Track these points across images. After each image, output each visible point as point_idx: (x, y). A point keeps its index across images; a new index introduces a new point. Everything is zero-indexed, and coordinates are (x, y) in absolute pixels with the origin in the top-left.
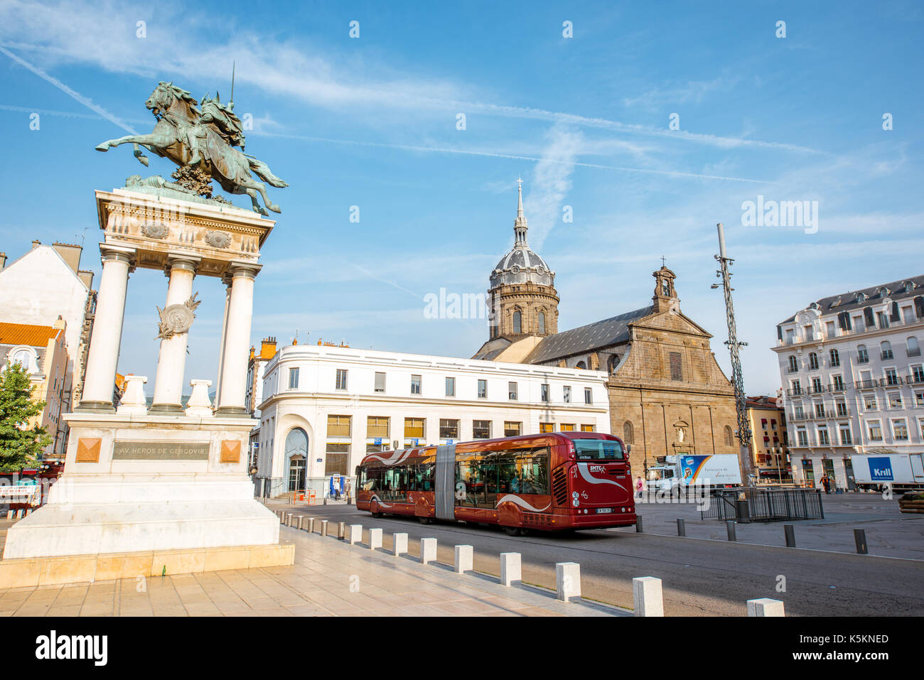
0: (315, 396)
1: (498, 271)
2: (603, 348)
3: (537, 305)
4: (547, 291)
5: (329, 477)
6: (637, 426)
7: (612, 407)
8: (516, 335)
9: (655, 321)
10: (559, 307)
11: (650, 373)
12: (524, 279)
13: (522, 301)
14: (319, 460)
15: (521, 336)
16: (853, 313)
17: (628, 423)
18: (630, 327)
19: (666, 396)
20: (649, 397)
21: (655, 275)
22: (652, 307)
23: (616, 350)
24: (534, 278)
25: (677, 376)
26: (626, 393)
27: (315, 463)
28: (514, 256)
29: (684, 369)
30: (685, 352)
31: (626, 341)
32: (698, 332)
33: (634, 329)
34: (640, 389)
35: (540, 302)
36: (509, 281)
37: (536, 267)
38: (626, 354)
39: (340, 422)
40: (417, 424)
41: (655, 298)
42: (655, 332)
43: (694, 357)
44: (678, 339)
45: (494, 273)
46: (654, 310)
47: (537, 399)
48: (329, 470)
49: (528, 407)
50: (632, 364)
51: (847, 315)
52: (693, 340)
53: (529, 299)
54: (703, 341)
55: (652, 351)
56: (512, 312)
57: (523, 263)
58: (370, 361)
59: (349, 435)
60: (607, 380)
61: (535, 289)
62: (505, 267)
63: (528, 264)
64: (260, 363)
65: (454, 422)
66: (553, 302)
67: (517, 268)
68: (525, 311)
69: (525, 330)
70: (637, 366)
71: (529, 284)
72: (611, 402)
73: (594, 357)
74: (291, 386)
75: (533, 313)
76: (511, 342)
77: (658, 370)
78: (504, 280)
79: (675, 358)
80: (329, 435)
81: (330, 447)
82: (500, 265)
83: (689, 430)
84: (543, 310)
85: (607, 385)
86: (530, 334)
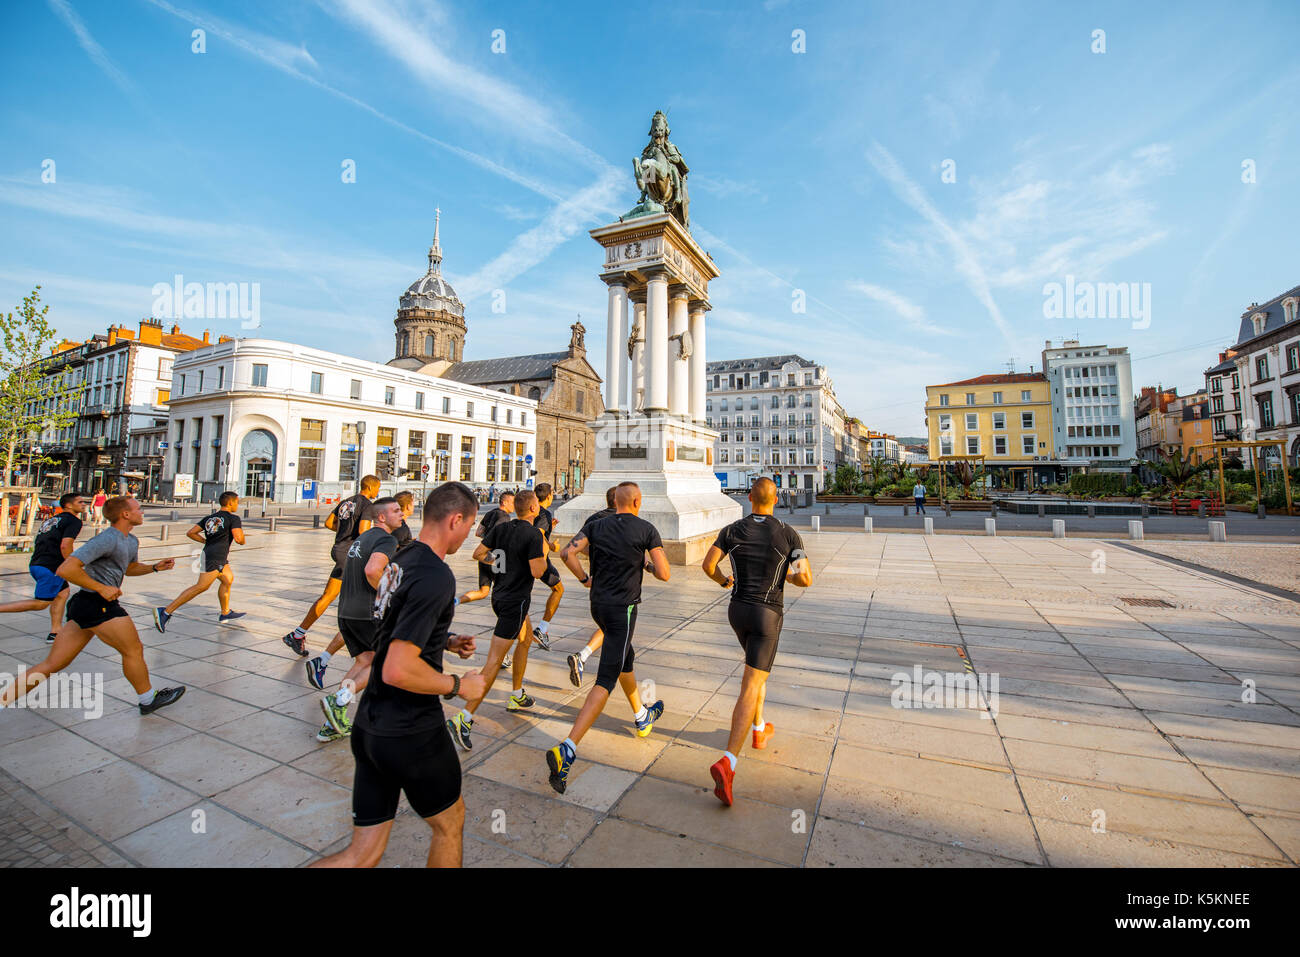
0: (289, 397)
1: (412, 293)
2: (525, 380)
3: (450, 333)
4: (459, 322)
5: (301, 482)
6: (553, 446)
7: (538, 430)
8: (428, 358)
9: (570, 364)
10: (466, 337)
11: (564, 405)
12: (439, 306)
13: (437, 327)
14: (291, 464)
15: (434, 359)
16: (723, 376)
17: (547, 443)
18: (555, 367)
19: (572, 423)
20: (563, 423)
21: (573, 328)
22: (567, 353)
23: (538, 384)
24: (448, 307)
25: (579, 410)
26: (549, 419)
27: (288, 468)
28: (429, 282)
29: (584, 404)
30: (586, 391)
31: (549, 377)
32: (594, 377)
33: (557, 369)
34: (558, 417)
35: (452, 330)
36: (424, 305)
37: (451, 297)
38: (550, 388)
39: (314, 427)
40: (387, 434)
41: (571, 346)
42: (571, 374)
43: (591, 396)
44: (582, 381)
45: (407, 294)
46: (569, 355)
47: (488, 419)
48: (302, 475)
49: (482, 425)
50: (552, 396)
51: (718, 377)
52: (592, 383)
53: (443, 325)
54: (597, 384)
55: (566, 388)
56: (425, 335)
57: (439, 291)
58: (346, 368)
59: (321, 439)
60: (536, 408)
61: (449, 318)
62: (420, 291)
63: (443, 293)
64: (138, 348)
65: (420, 434)
66: (461, 331)
67: (433, 295)
68: (438, 337)
69: (437, 354)
70: (556, 399)
71: (443, 312)
72: (538, 426)
73: (517, 387)
74: (255, 383)
75: (445, 339)
76: (425, 363)
77: (569, 403)
78: (418, 303)
79: (580, 394)
80: (303, 439)
81: (303, 452)
82: (415, 287)
83: (583, 450)
84: (455, 339)
85: (537, 412)
86: (440, 359)
